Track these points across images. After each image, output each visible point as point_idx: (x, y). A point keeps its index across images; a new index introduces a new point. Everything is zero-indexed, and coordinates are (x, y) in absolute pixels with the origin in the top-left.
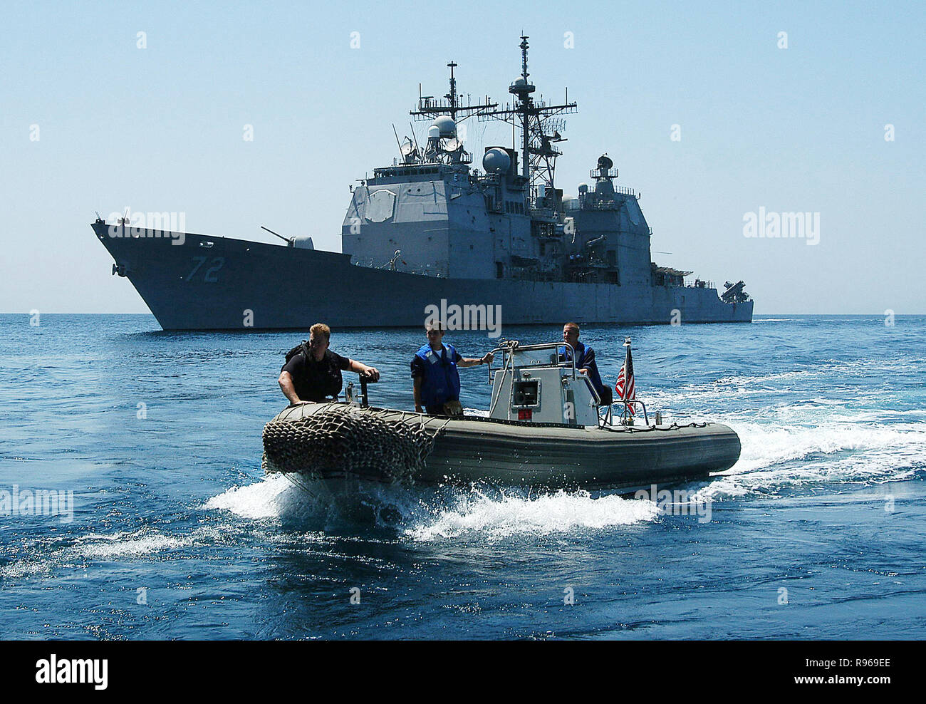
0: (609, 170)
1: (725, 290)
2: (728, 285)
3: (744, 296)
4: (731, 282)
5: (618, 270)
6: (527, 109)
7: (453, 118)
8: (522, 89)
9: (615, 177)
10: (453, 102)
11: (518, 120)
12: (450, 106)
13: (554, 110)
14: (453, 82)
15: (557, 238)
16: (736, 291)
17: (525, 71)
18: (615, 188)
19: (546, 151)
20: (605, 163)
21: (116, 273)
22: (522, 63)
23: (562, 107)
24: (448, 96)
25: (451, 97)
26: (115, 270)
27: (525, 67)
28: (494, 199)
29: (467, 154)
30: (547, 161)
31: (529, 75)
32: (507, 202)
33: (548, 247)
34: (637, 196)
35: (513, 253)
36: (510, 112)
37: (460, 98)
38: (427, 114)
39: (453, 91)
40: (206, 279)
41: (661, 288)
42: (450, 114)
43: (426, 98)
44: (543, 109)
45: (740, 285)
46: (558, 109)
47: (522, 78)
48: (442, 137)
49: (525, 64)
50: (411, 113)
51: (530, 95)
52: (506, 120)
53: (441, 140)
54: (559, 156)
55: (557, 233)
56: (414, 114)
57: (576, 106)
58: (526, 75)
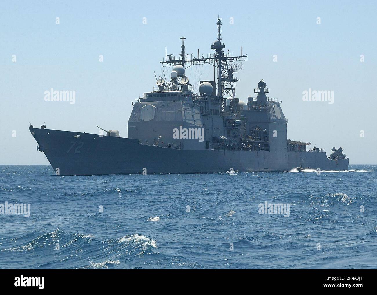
0: (264, 88)
1: (332, 152)
2: (334, 149)
3: (343, 156)
4: (336, 148)
5: (269, 143)
6: (220, 57)
7: (183, 66)
8: (218, 47)
9: (267, 92)
10: (183, 57)
11: (216, 63)
12: (182, 60)
13: (235, 59)
14: (183, 47)
15: (236, 127)
16: (338, 153)
17: (220, 37)
18: (267, 98)
19: (231, 79)
20: (262, 85)
21: (39, 150)
22: (218, 33)
23: (240, 57)
24: (181, 55)
25: (183, 55)
26: (38, 148)
27: (220, 35)
28: (205, 108)
29: (191, 86)
30: (231, 84)
31: (221, 39)
32: (211, 109)
33: (231, 132)
34: (280, 102)
35: (214, 136)
36: (211, 59)
37: (187, 56)
38: (170, 63)
39: (183, 52)
40: (76, 152)
41: (293, 152)
42: (182, 63)
43: (170, 55)
44: (229, 57)
45: (341, 150)
46: (237, 58)
47: (218, 40)
48: (178, 76)
49: (220, 33)
50: (161, 63)
51: (222, 49)
52: (209, 63)
53: (178, 78)
54: (237, 82)
55: (236, 125)
56: (162, 63)
57: (247, 56)
58: (220, 39)
